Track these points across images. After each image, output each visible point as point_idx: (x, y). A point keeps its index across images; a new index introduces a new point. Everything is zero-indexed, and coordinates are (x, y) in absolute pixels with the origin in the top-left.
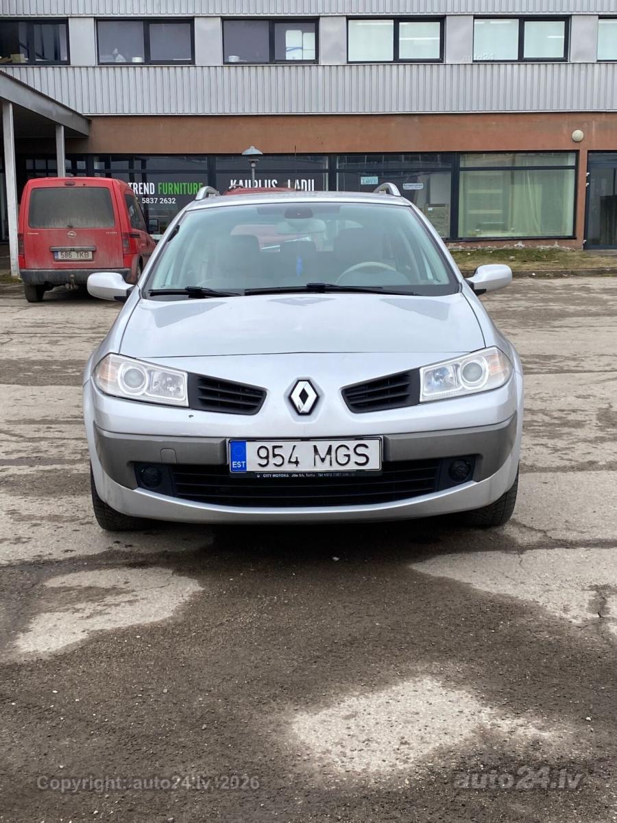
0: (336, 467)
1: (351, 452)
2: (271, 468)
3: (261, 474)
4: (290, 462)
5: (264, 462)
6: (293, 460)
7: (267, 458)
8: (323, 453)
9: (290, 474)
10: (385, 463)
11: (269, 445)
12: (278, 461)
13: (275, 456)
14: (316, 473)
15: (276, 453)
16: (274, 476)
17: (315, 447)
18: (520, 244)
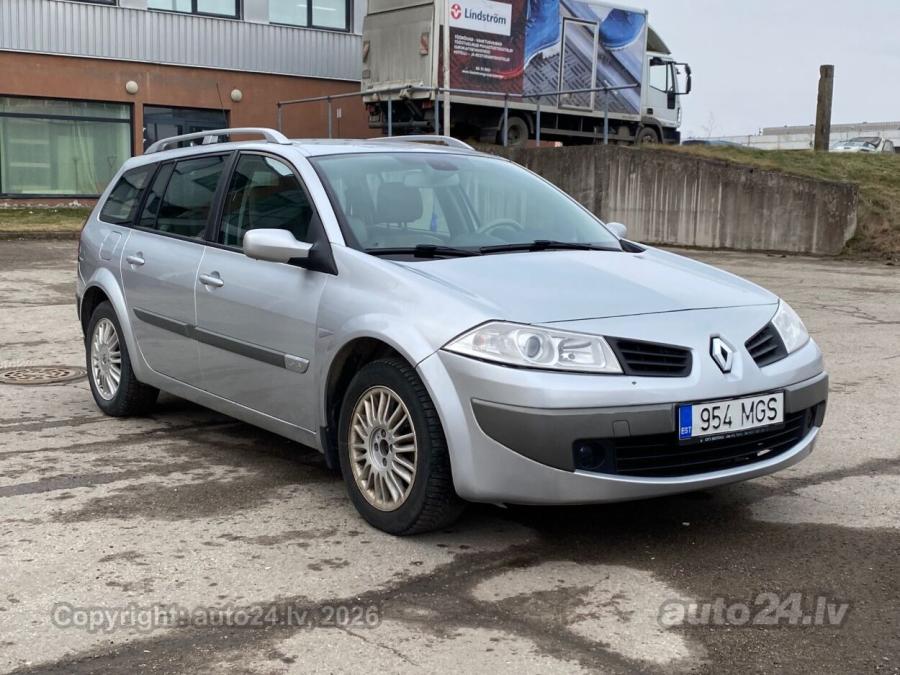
0: (757, 424)
1: (765, 408)
2: (711, 431)
3: (704, 437)
4: (725, 423)
5: (705, 425)
6: (727, 420)
7: (708, 420)
8: (748, 410)
9: (725, 434)
10: (787, 416)
11: (710, 406)
12: (715, 422)
13: (714, 417)
14: (743, 432)
15: (715, 414)
16: (713, 439)
17: (743, 405)
18: (76, 203)
